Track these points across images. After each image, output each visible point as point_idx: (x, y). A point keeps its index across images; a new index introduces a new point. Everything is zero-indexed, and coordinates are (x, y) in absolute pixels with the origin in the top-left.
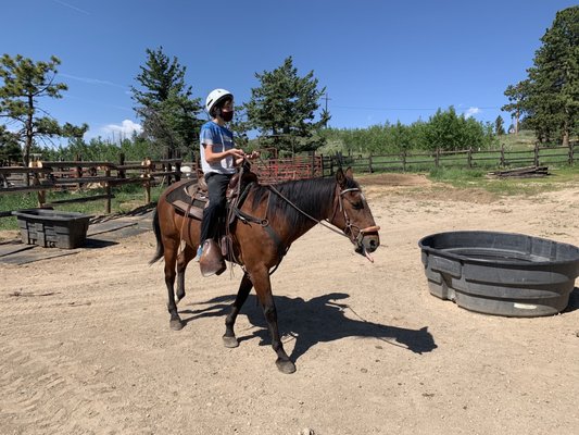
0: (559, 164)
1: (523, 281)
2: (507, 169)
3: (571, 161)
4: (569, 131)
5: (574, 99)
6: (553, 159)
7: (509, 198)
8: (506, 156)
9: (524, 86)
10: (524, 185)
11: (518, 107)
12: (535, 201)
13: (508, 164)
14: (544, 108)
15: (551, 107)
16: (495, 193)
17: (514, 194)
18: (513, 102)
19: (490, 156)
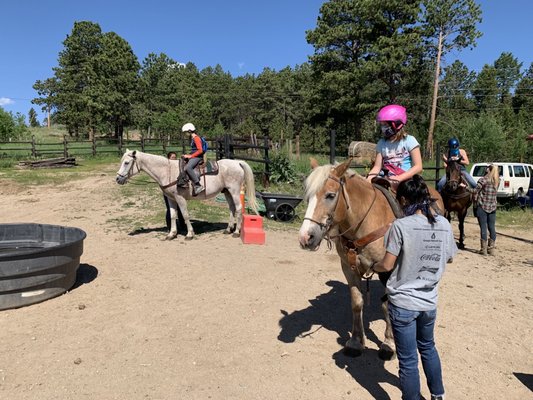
0: (85, 155)
1: (28, 270)
2: (38, 159)
3: (94, 153)
4: (93, 127)
5: (94, 101)
6: (80, 151)
7: (38, 188)
8: (37, 148)
9: (51, 83)
10: (54, 175)
11: (48, 101)
12: (62, 189)
13: (40, 155)
14: (71, 105)
15: (77, 105)
16: (24, 183)
17: (43, 183)
18: (42, 96)
19: (22, 146)
